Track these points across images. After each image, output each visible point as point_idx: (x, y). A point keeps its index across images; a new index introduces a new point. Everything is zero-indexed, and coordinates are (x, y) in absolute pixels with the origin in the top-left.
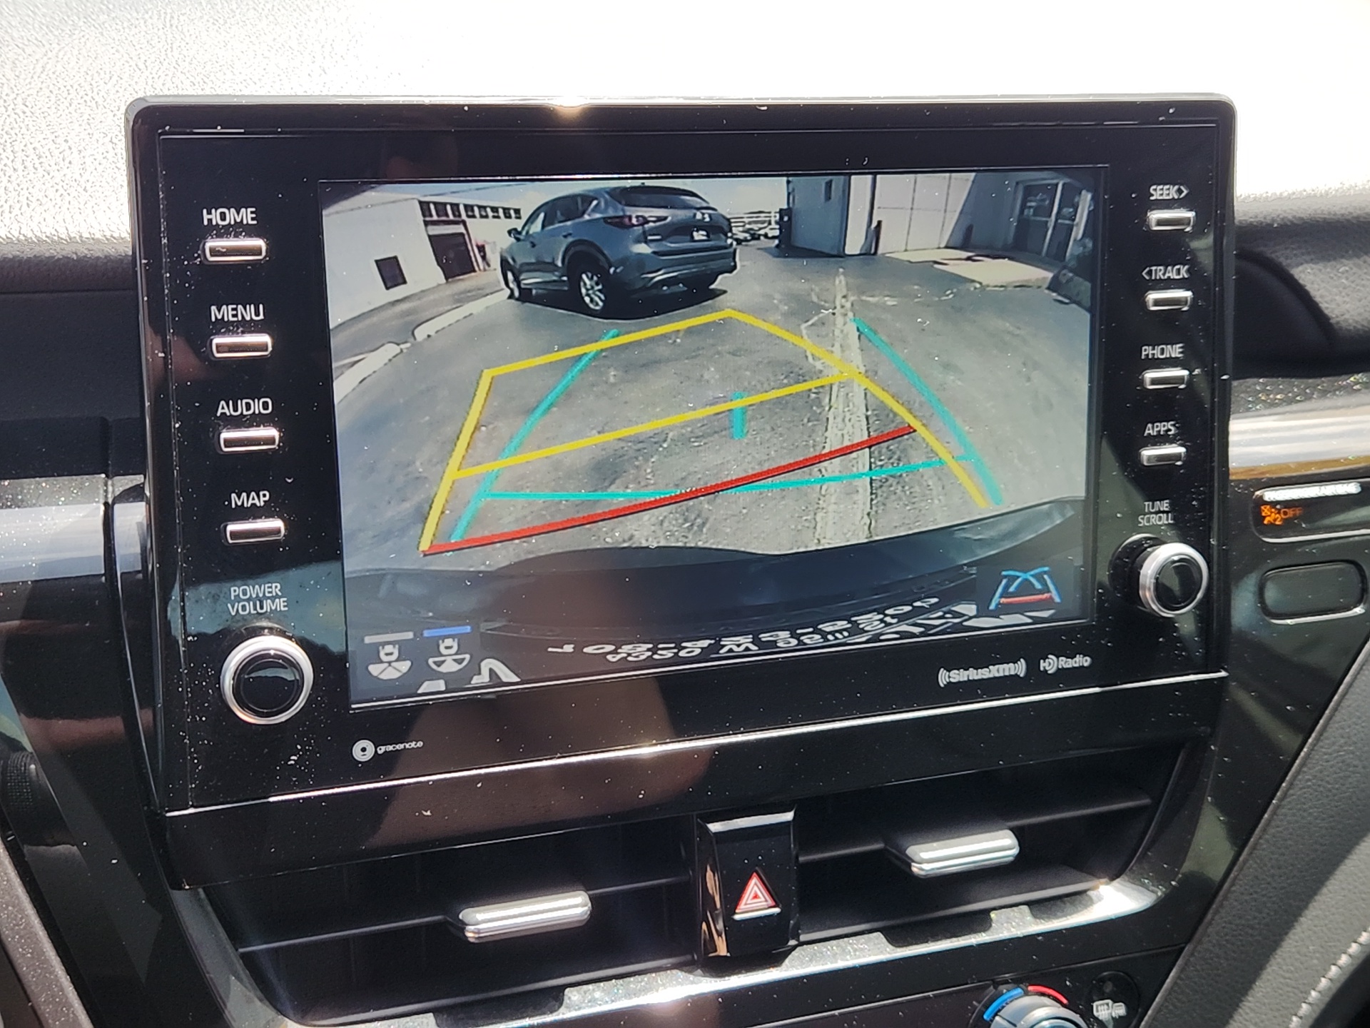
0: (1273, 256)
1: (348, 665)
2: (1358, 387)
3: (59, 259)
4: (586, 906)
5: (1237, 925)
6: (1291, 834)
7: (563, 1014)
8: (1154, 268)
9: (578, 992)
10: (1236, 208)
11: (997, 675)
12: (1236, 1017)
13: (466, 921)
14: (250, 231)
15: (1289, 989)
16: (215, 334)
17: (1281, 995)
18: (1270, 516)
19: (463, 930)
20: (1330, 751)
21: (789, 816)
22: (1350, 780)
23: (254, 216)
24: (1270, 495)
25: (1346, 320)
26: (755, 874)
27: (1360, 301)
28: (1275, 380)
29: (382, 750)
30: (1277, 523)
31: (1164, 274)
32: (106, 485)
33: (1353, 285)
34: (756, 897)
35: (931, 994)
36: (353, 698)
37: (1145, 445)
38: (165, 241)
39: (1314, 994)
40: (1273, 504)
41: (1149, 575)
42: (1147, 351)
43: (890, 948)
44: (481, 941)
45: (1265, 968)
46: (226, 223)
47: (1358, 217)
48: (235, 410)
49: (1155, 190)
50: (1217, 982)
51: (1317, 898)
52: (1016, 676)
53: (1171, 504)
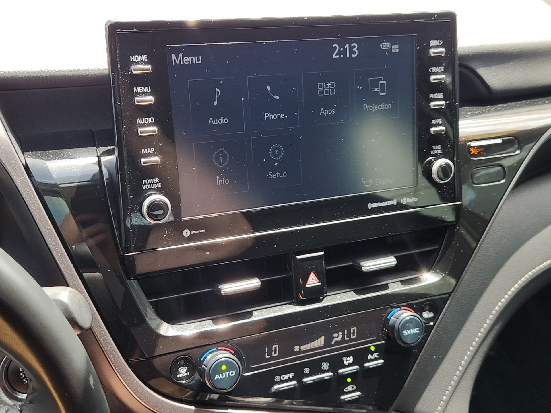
0: (470, 65)
1: (181, 205)
2: (499, 109)
3: (80, 75)
4: (259, 282)
5: (468, 289)
6: (484, 259)
7: (253, 319)
8: (432, 68)
9: (257, 312)
10: (458, 50)
11: (387, 205)
12: (469, 320)
13: (221, 288)
14: (146, 63)
15: (486, 310)
16: (135, 97)
17: (483, 312)
18: (473, 151)
19: (220, 291)
20: (496, 231)
21: (322, 253)
22: (503, 241)
23: (146, 58)
24: (473, 144)
25: (495, 87)
26: (312, 272)
27: (499, 80)
28: (472, 107)
29: (192, 233)
30: (476, 153)
31: (436, 70)
32: (97, 150)
33: (497, 75)
34: (313, 279)
35: (370, 310)
36: (182, 217)
37: (432, 127)
38: (119, 66)
39: (494, 311)
40: (474, 147)
41: (435, 170)
42: (431, 96)
43: (357, 296)
44: (226, 295)
45: (478, 303)
46: (138, 60)
47: (497, 52)
48: (143, 121)
49: (432, 42)
50: (462, 308)
51: (494, 280)
52: (393, 205)
53: (441, 146)
